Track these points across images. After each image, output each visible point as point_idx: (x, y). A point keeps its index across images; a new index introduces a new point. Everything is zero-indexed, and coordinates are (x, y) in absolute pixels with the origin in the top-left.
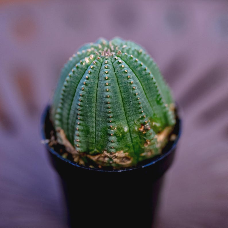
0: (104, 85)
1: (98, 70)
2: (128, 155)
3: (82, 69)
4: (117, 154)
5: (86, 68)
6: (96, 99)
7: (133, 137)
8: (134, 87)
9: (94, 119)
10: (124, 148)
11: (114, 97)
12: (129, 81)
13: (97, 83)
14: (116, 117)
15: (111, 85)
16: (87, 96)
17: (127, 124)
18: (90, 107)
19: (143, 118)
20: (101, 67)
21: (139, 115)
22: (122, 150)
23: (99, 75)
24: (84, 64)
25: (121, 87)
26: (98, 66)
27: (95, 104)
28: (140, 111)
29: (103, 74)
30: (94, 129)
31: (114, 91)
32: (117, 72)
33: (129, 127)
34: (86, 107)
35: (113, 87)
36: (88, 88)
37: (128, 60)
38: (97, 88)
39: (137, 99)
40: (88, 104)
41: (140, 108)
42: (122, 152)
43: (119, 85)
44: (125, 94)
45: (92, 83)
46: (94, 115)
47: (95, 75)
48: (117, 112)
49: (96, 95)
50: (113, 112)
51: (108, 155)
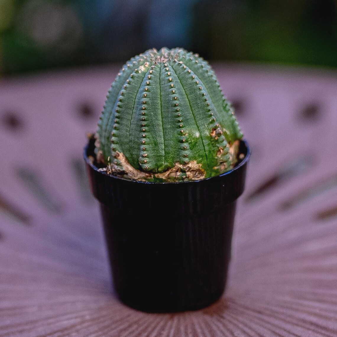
0: (168, 88)
1: (158, 75)
2: (202, 167)
3: (138, 77)
4: (190, 165)
5: (143, 76)
6: (161, 105)
7: (205, 144)
8: (200, 87)
9: (161, 128)
10: (197, 158)
11: (181, 98)
12: (194, 82)
13: (159, 88)
14: (186, 121)
15: (177, 87)
16: (151, 103)
17: (198, 129)
18: (156, 115)
19: (213, 121)
20: (160, 71)
21: (209, 118)
22: (195, 160)
23: (160, 80)
24: (140, 72)
25: (186, 88)
26: (157, 71)
27: (160, 111)
28: (209, 113)
29: (165, 77)
30: (163, 139)
31: (180, 93)
32: (179, 74)
33: (200, 132)
34: (151, 115)
35: (178, 89)
36: (151, 94)
37: (187, 63)
38: (160, 93)
39: (206, 100)
40: (152, 112)
41: (209, 110)
42: (195, 162)
43: (183, 87)
44: (192, 96)
45: (154, 88)
46: (161, 123)
47: (156, 80)
48: (186, 115)
49: (160, 101)
50: (182, 116)
51: (181, 166)
